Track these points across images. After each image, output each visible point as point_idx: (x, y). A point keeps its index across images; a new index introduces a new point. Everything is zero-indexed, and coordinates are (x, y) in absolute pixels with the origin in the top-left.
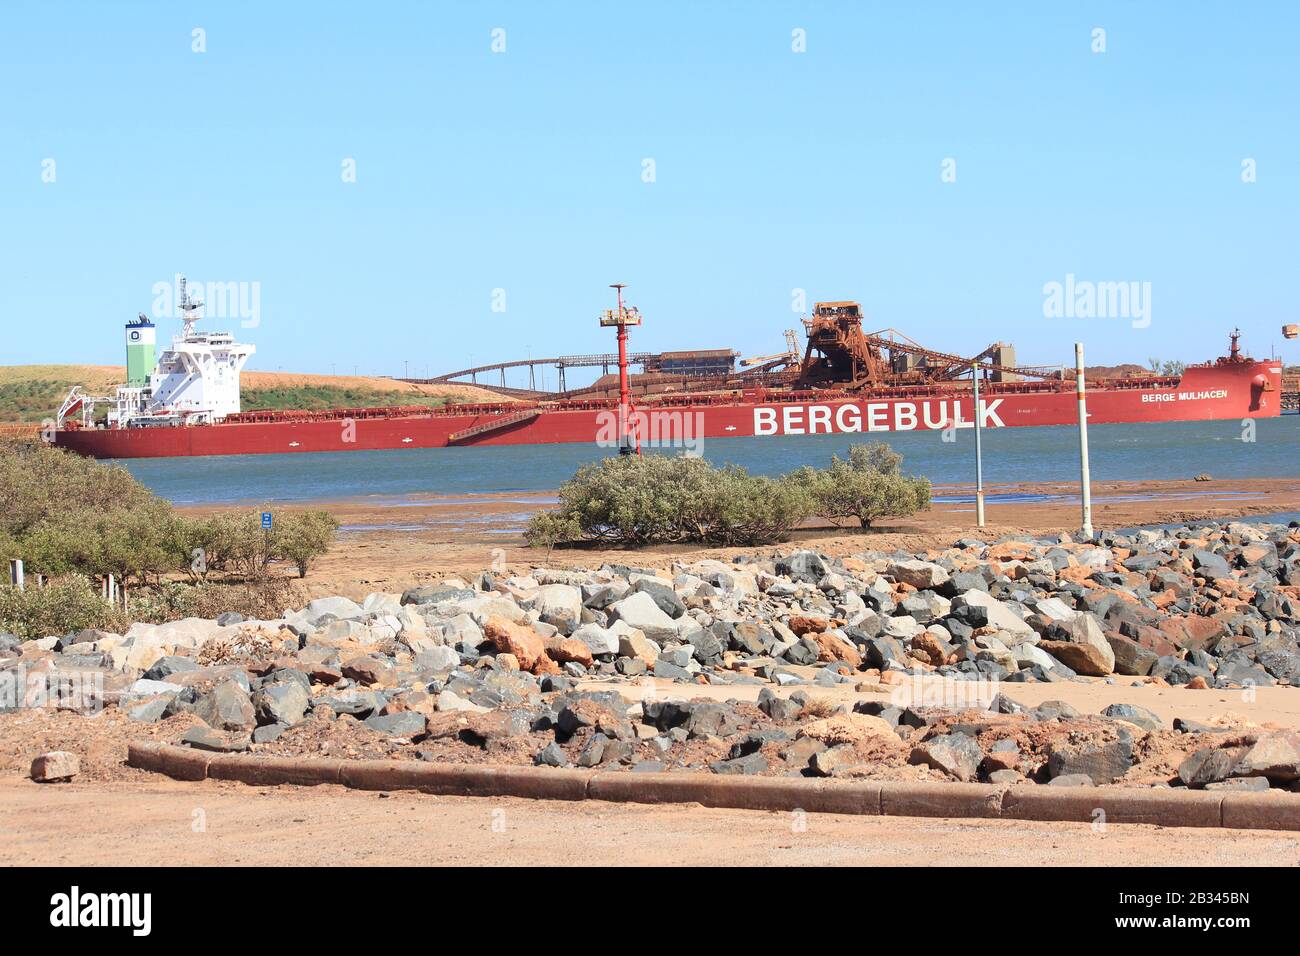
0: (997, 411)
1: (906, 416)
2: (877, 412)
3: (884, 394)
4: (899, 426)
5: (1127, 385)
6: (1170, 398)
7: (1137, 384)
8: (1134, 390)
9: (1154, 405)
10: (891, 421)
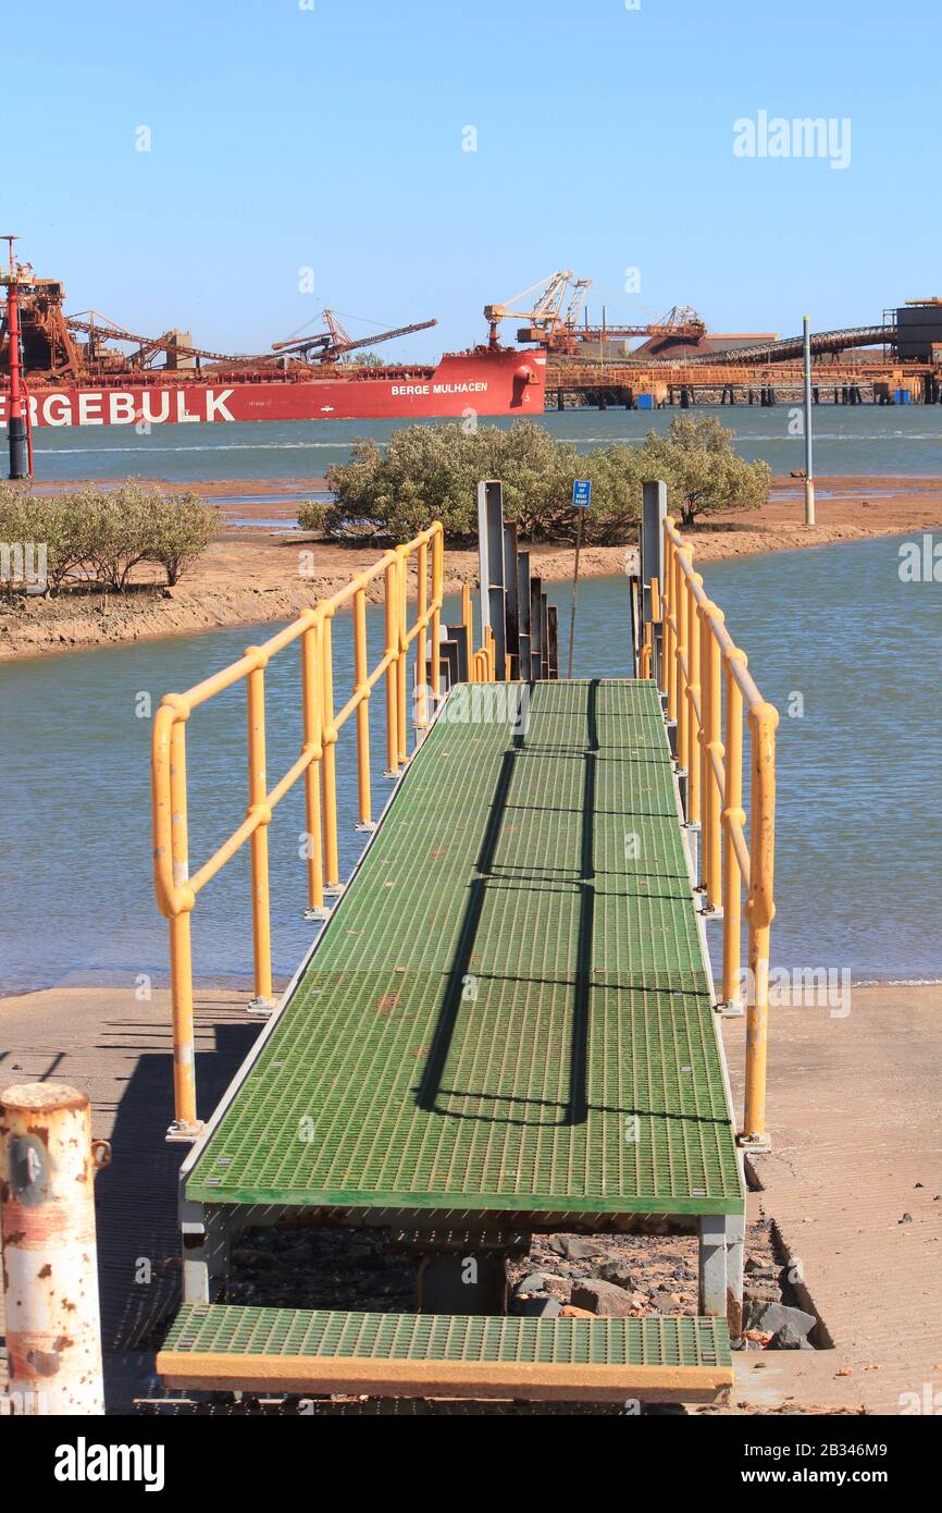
0: (226, 403)
1: (122, 407)
2: (90, 403)
3: (95, 383)
4: (114, 420)
5: (371, 375)
6: (423, 390)
7: (383, 375)
8: (379, 381)
9: (406, 398)
10: (105, 414)
